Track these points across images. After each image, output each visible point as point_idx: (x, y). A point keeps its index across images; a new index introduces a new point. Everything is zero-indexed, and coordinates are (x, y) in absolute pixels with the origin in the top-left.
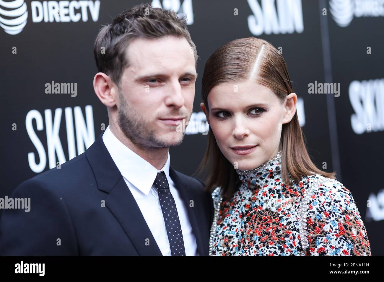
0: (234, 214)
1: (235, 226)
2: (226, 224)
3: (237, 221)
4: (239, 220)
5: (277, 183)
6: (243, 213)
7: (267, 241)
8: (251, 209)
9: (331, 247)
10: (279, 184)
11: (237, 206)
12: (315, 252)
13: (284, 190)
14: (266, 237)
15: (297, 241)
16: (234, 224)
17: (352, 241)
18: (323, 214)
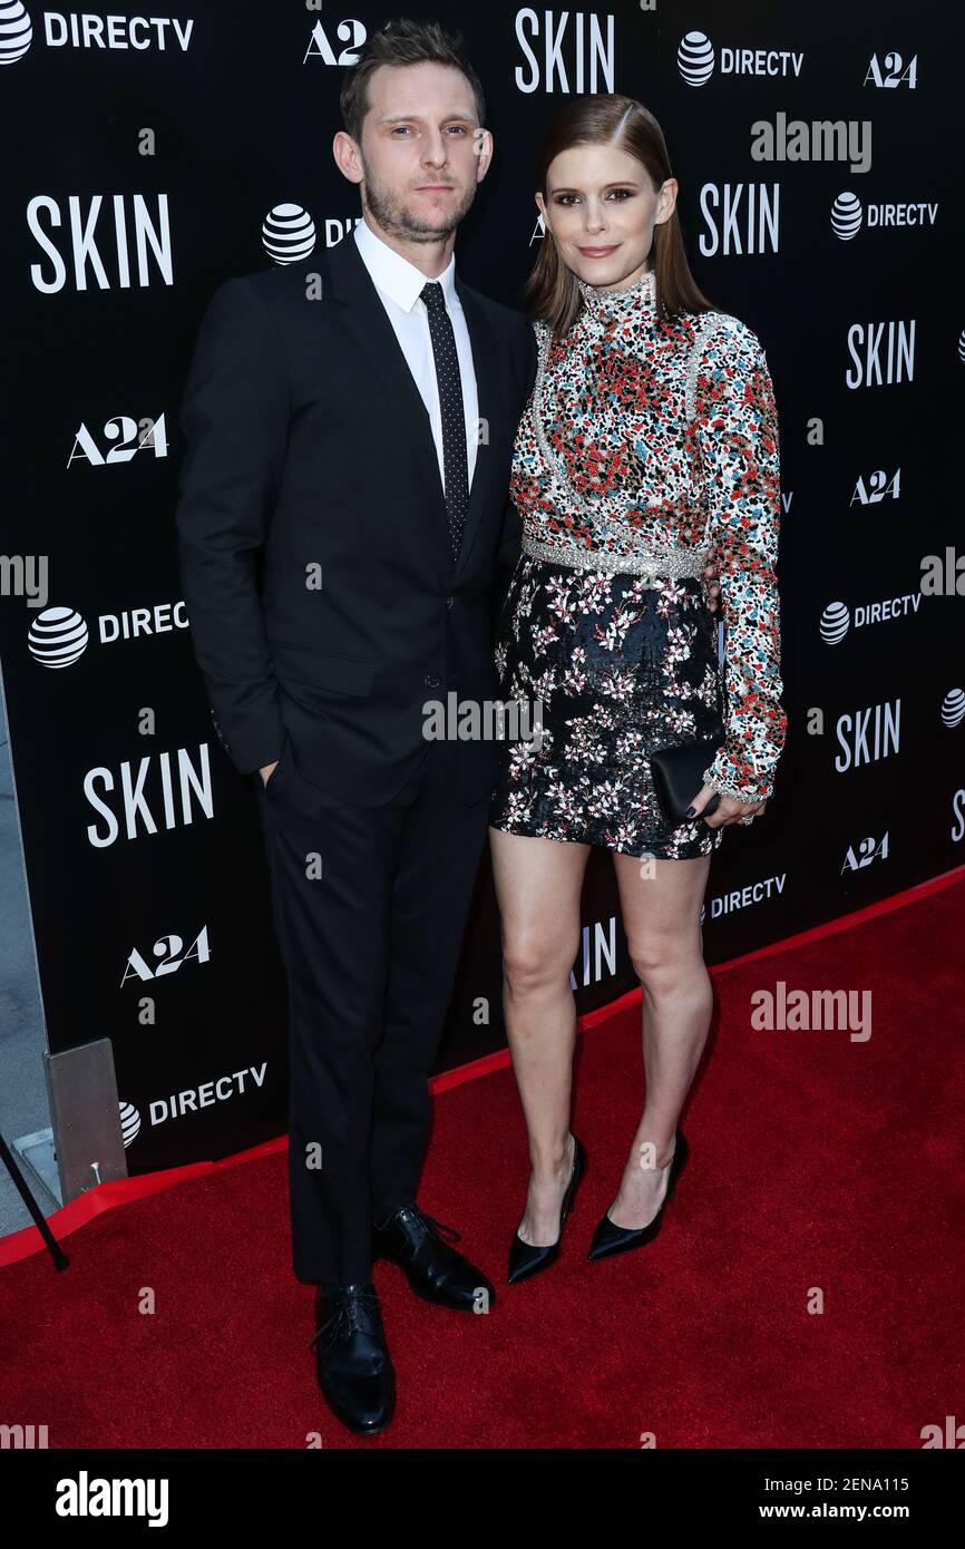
0: (574, 357)
1: (575, 375)
2: (561, 373)
3: (578, 368)
4: (582, 366)
5: (646, 318)
6: (589, 357)
7: (632, 403)
8: (603, 354)
9: (732, 419)
10: (649, 320)
11: (579, 346)
12: (709, 425)
13: (659, 330)
14: (630, 398)
15: (679, 408)
16: (573, 372)
17: (762, 411)
18: (724, 371)
